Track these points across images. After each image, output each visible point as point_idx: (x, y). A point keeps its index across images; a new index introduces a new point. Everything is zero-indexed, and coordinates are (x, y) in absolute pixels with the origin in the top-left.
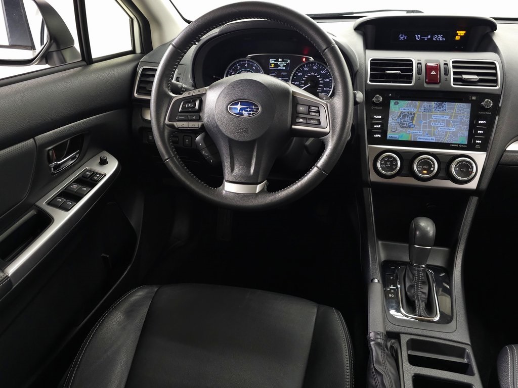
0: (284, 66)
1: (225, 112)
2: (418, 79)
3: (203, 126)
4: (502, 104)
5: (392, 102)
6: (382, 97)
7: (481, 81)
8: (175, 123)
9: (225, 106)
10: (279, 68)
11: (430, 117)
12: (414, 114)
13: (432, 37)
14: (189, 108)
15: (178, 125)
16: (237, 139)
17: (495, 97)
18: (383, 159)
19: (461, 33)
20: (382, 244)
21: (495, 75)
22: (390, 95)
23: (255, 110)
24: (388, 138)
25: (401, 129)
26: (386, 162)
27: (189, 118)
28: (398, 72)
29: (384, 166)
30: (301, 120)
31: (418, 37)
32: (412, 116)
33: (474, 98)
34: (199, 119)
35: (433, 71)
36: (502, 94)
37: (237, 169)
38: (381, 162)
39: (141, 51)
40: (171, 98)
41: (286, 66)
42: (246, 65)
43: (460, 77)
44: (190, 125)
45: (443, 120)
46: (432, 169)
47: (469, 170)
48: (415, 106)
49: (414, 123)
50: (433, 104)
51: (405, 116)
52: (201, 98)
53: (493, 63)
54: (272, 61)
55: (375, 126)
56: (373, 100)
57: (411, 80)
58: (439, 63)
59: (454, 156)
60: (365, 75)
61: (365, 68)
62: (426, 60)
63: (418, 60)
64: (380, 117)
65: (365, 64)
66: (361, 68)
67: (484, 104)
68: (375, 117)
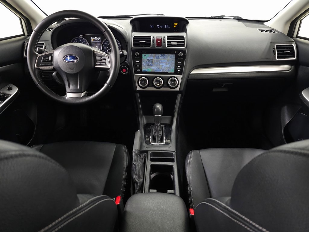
0: (98, 40)
1: (63, 61)
2: (153, 45)
3: (54, 68)
4: (186, 54)
5: (143, 55)
6: (138, 53)
7: (178, 45)
8: (40, 67)
9: (62, 58)
10: (96, 41)
11: (159, 61)
12: (153, 60)
13: (164, 26)
14: (46, 60)
15: (42, 68)
16: (70, 73)
17: (184, 51)
18: (141, 80)
19: (176, 24)
20: (145, 117)
21: (184, 42)
22: (142, 52)
23: (76, 59)
24: (143, 71)
25: (148, 67)
27: (47, 64)
28: (144, 42)
29: (142, 83)
30: (98, 63)
31: (158, 26)
32: (152, 61)
33: (176, 52)
34: (52, 65)
35: (159, 41)
36: (186, 50)
37: (71, 87)
39: (28, 34)
40: (37, 55)
41: (99, 40)
42: (80, 40)
43: (170, 43)
44: (48, 67)
45: (164, 62)
46: (161, 83)
47: (175, 83)
48: (153, 57)
49: (153, 64)
50: (160, 55)
51: (149, 61)
52: (51, 55)
53: (183, 37)
54: (92, 38)
55: (137, 66)
56: (135, 55)
57: (150, 45)
58: (162, 38)
59: (169, 77)
60: (131, 43)
61: (131, 40)
62: (156, 36)
63: (153, 36)
64: (139, 62)
65: (131, 38)
66: (129, 40)
67: (179, 54)
68: (137, 62)
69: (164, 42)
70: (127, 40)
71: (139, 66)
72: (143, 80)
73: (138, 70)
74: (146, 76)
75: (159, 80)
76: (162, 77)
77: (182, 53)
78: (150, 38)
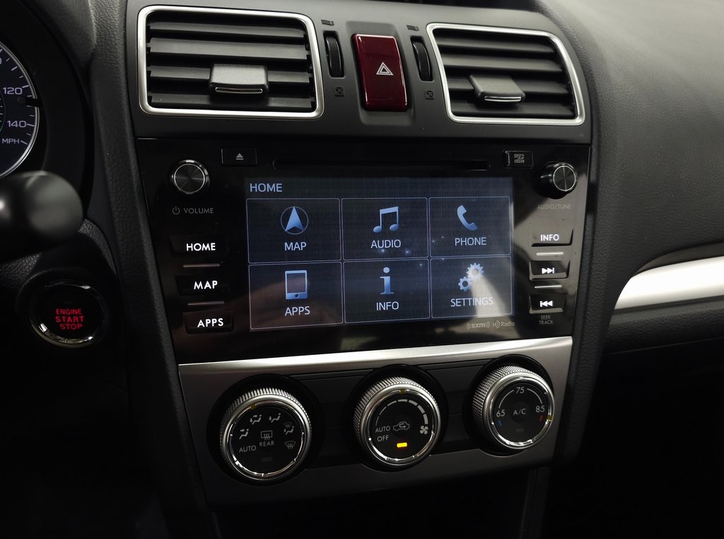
2: (333, 95)
4: (598, 177)
6: (206, 166)
18: (243, 422)
22: (240, 156)
24: (253, 326)
26: (255, 432)
29: (252, 448)
33: (520, 159)
35: (383, 66)
36: (595, 142)
38: (236, 431)
43: (470, 87)
46: (424, 430)
47: (538, 409)
53: (546, 41)
55: (198, 286)
56: (173, 183)
57: (312, 99)
58: (397, 36)
59: (484, 365)
60: (127, 78)
61: (123, 47)
62: (350, 24)
63: (325, 22)
64: (212, 246)
65: (125, 30)
66: (108, 47)
67: (553, 177)
68: (190, 249)
69: (427, 72)
70: (86, 37)
71: (211, 284)
72: (265, 420)
73: (207, 323)
74: (288, 376)
75: (406, 400)
76: (426, 371)
77: (571, 167)
78: (305, 42)
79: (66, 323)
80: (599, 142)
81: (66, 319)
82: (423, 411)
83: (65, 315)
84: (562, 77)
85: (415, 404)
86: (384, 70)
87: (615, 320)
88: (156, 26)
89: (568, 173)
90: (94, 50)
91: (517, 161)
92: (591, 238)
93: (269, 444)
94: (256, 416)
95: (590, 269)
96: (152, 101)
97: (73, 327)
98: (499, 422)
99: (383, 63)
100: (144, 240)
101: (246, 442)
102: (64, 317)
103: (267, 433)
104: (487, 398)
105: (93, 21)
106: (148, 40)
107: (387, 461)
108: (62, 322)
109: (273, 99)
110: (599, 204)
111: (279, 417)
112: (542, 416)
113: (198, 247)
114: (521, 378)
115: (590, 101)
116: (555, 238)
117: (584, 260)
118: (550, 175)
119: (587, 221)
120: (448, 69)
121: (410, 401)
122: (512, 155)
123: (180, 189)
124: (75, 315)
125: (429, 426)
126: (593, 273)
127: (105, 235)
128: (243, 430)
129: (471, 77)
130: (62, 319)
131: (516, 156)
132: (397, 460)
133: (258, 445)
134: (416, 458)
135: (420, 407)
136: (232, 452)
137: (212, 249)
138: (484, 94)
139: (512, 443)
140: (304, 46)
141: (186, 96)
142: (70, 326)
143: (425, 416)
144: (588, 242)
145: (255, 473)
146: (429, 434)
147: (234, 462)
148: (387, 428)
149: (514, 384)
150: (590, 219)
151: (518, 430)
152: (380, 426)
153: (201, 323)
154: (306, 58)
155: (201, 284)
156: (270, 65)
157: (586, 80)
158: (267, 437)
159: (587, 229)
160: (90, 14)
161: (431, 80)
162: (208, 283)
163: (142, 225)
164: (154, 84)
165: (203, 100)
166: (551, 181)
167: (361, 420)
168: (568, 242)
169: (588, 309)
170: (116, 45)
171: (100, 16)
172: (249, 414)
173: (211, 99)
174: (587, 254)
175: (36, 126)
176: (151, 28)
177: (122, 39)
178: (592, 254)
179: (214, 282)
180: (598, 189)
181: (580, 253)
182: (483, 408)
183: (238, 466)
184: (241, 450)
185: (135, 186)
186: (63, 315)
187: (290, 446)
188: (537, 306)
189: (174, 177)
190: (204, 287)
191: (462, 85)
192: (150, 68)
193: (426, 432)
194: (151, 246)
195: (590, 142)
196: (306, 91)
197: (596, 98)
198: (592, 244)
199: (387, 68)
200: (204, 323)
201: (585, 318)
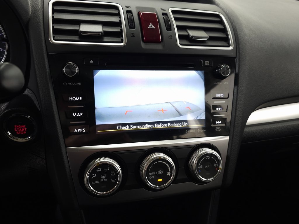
2: (130, 36)
4: (239, 71)
5: (97, 74)
7: (211, 39)
18: (94, 171)
22: (92, 61)
26: (99, 175)
33: (207, 63)
35: (151, 24)
38: (91, 175)
43: (186, 34)
47: (215, 165)
53: (217, 16)
55: (74, 115)
56: (64, 72)
57: (122, 38)
58: (156, 13)
59: (193, 147)
60: (44, 29)
61: (42, 16)
62: (137, 8)
63: (127, 7)
64: (80, 99)
65: (43, 9)
66: (36, 16)
67: (221, 71)
68: (71, 100)
69: (169, 27)
70: (26, 11)
71: (80, 115)
72: (103, 170)
73: (78, 130)
74: (113, 152)
75: (161, 162)
76: (169, 150)
77: (228, 67)
78: (118, 15)
79: (19, 131)
80: (239, 56)
81: (19, 130)
82: (168, 166)
83: (19, 128)
84: (224, 30)
85: (165, 163)
86: (151, 26)
87: (246, 130)
88: (56, 8)
89: (227, 69)
90: (30, 17)
91: (206, 64)
92: (236, 95)
93: (104, 180)
94: (99, 169)
95: (236, 108)
96: (55, 38)
97: (22, 133)
98: (200, 170)
99: (151, 23)
100: (52, 96)
101: (95, 179)
102: (18, 129)
103: (104, 175)
104: (194, 161)
105: (30, 5)
106: (53, 13)
107: (153, 187)
108: (17, 131)
109: (105, 38)
110: (239, 82)
111: (109, 169)
112: (217, 168)
113: (74, 99)
114: (209, 152)
115: (236, 40)
116: (222, 95)
117: (233, 105)
118: (219, 70)
119: (235, 89)
120: (177, 26)
121: (163, 162)
122: (204, 61)
123: (66, 74)
124: (23, 128)
125: (171, 172)
126: (237, 110)
127: (35, 95)
128: (94, 175)
129: (187, 30)
130: (17, 130)
131: (206, 62)
132: (157, 186)
133: (100, 181)
134: (166, 185)
135: (167, 164)
136: (89, 183)
137: (80, 100)
138: (192, 36)
139: (205, 179)
140: (118, 16)
141: (69, 36)
142: (20, 133)
143: (169, 168)
144: (235, 97)
145: (99, 192)
146: (171, 176)
147: (90, 188)
148: (153, 173)
149: (205, 155)
150: (236, 88)
151: (207, 174)
152: (151, 172)
153: (76, 131)
154: (119, 21)
155: (75, 114)
156: (104, 24)
157: (234, 32)
158: (104, 177)
159: (235, 92)
160: (28, 2)
161: (171, 30)
162: (78, 114)
163: (50, 89)
164: (55, 31)
165: (76, 38)
166: (220, 72)
167: (143, 170)
168: (227, 97)
169: (235, 124)
170: (39, 15)
171: (33, 3)
172: (96, 168)
173: (80, 38)
174: (235, 102)
175: (6, 51)
176: (54, 8)
177: (42, 13)
178: (237, 102)
179: (81, 113)
180: (239, 76)
181: (232, 102)
182: (193, 165)
183: (92, 190)
184: (93, 183)
185: (48, 73)
186: (18, 128)
187: (113, 181)
188: (214, 123)
189: (64, 69)
190: (77, 115)
191: (183, 33)
192: (54, 25)
193: (170, 175)
194: (54, 99)
195: (235, 57)
196: (119, 35)
197: (238, 39)
198: (237, 98)
199: (152, 26)
200: (77, 131)
201: (234, 128)
